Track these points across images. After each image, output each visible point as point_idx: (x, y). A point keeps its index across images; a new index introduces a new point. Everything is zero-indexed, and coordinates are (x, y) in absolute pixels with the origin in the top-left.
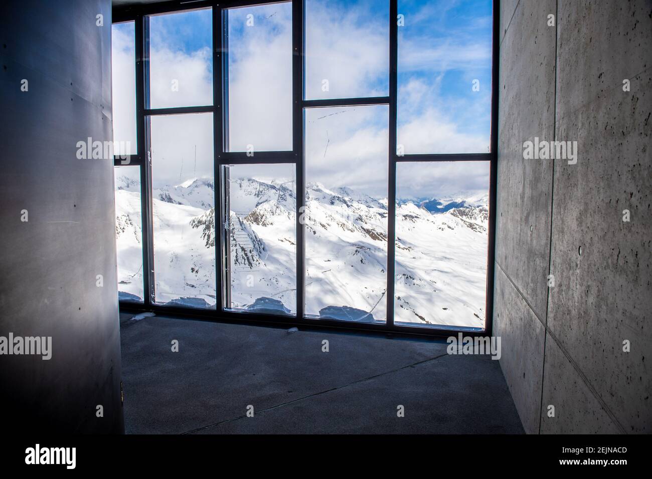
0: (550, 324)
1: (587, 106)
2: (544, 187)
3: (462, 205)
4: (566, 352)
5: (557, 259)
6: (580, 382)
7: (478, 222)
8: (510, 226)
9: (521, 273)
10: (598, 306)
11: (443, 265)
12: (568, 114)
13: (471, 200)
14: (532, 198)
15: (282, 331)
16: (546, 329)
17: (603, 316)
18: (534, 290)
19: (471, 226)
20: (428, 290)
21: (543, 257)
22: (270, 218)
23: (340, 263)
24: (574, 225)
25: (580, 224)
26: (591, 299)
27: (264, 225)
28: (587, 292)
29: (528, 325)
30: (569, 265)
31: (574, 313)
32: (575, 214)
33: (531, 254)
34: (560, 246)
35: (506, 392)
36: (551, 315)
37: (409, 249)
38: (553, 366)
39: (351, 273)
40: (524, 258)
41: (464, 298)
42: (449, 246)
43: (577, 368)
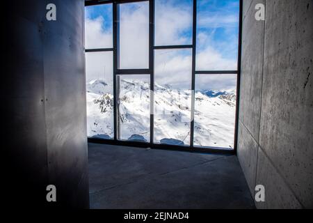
0: (260, 143)
1: (275, 55)
2: (259, 86)
3: (224, 93)
4: (265, 153)
5: (263, 116)
6: (270, 163)
7: (232, 101)
8: (245, 103)
9: (249, 123)
10: (277, 134)
11: (214, 122)
12: (268, 57)
13: (229, 91)
14: (254, 91)
15: (144, 149)
16: (259, 145)
17: (278, 136)
18: (254, 130)
19: (228, 103)
20: (207, 134)
21: (258, 115)
22: (131, 99)
23: (165, 121)
24: (269, 102)
25: (271, 102)
26: (274, 131)
27: (129, 102)
28: (273, 128)
29: (251, 144)
30: (267, 118)
31: (269, 137)
32: (270, 97)
33: (253, 114)
34: (264, 111)
35: (242, 174)
36: (260, 139)
37: (198, 114)
38: (261, 160)
39: (170, 125)
40: (250, 117)
41: (224, 138)
42: (217, 113)
43: (269, 158)
